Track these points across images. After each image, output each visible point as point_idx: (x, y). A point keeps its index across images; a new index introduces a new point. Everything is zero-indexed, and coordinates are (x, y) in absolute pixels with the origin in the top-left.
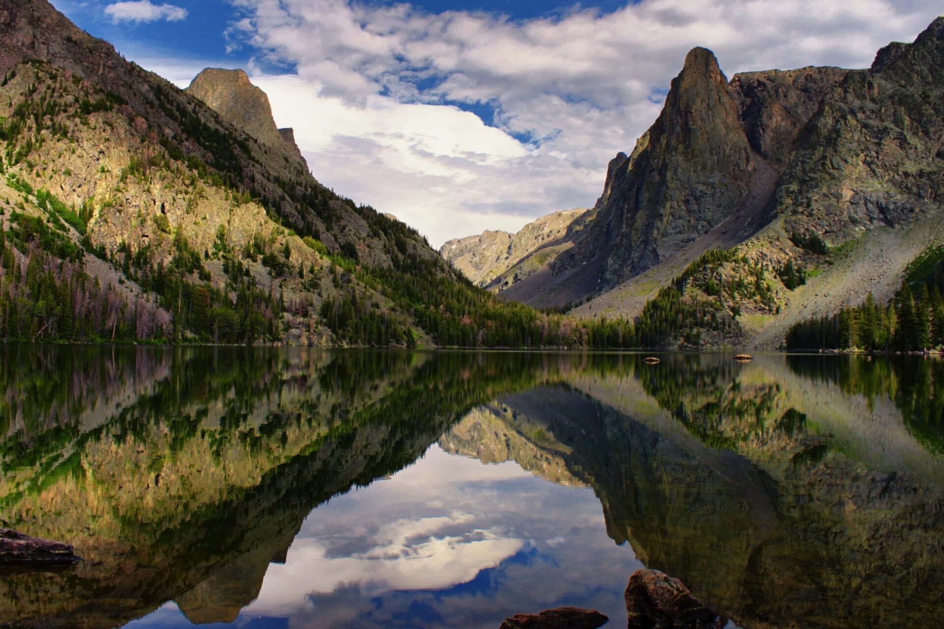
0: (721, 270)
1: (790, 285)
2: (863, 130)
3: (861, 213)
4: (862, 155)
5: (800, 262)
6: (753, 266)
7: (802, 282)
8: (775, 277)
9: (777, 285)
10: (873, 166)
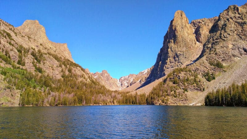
0: (180, 75)
1: (209, 80)
2: (236, 23)
3: (236, 52)
4: (236, 32)
5: (212, 71)
6: (193, 73)
7: (214, 78)
8: (203, 77)
9: (204, 80)
10: (240, 36)
